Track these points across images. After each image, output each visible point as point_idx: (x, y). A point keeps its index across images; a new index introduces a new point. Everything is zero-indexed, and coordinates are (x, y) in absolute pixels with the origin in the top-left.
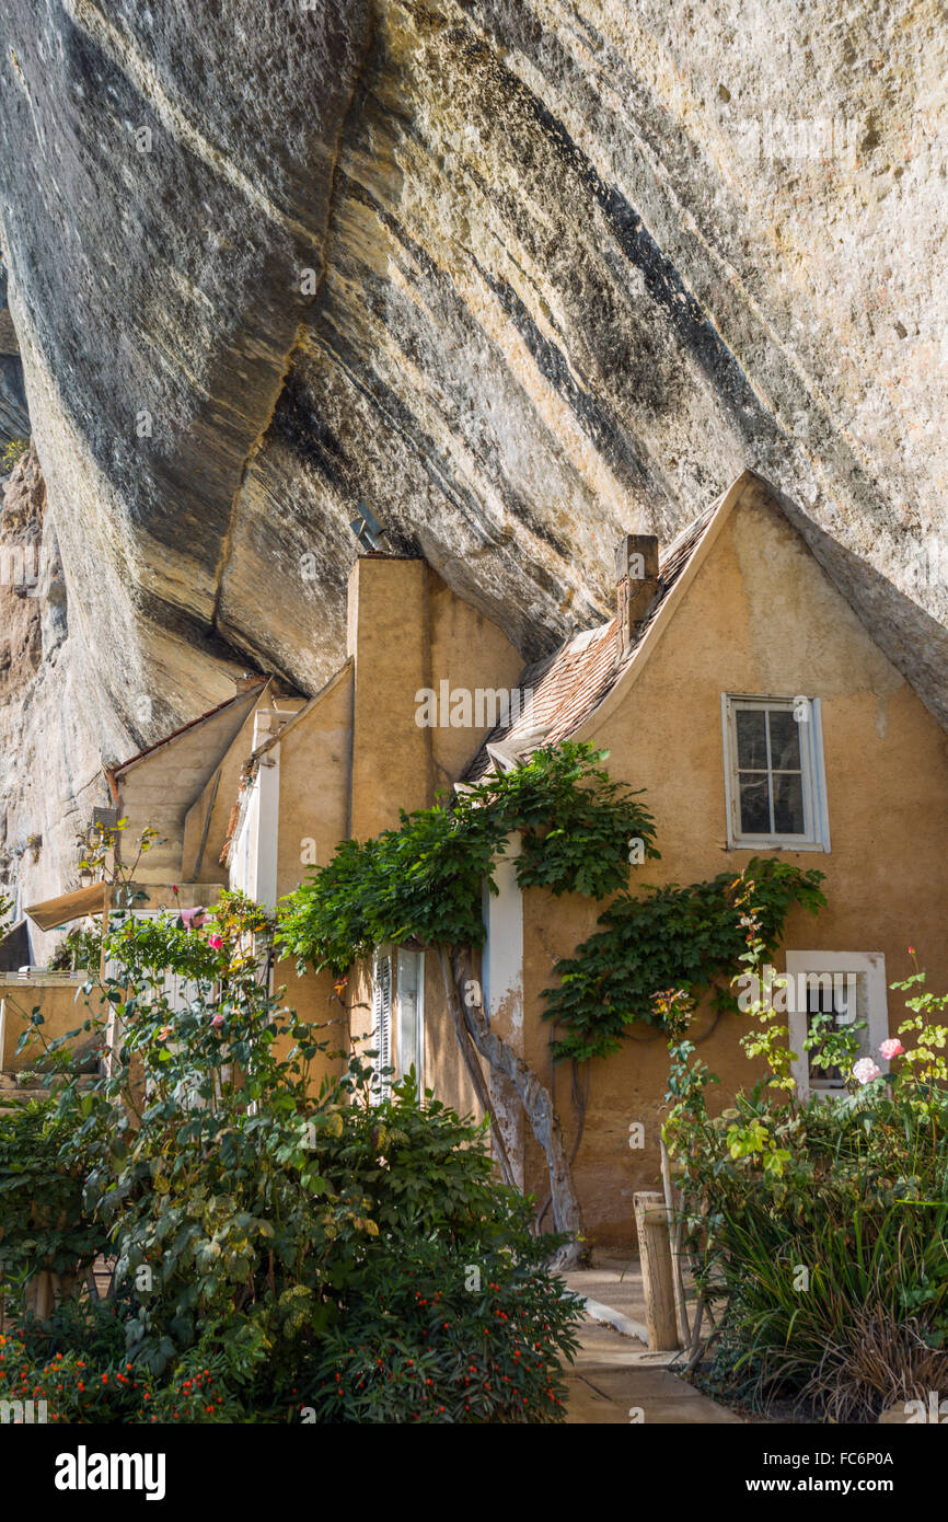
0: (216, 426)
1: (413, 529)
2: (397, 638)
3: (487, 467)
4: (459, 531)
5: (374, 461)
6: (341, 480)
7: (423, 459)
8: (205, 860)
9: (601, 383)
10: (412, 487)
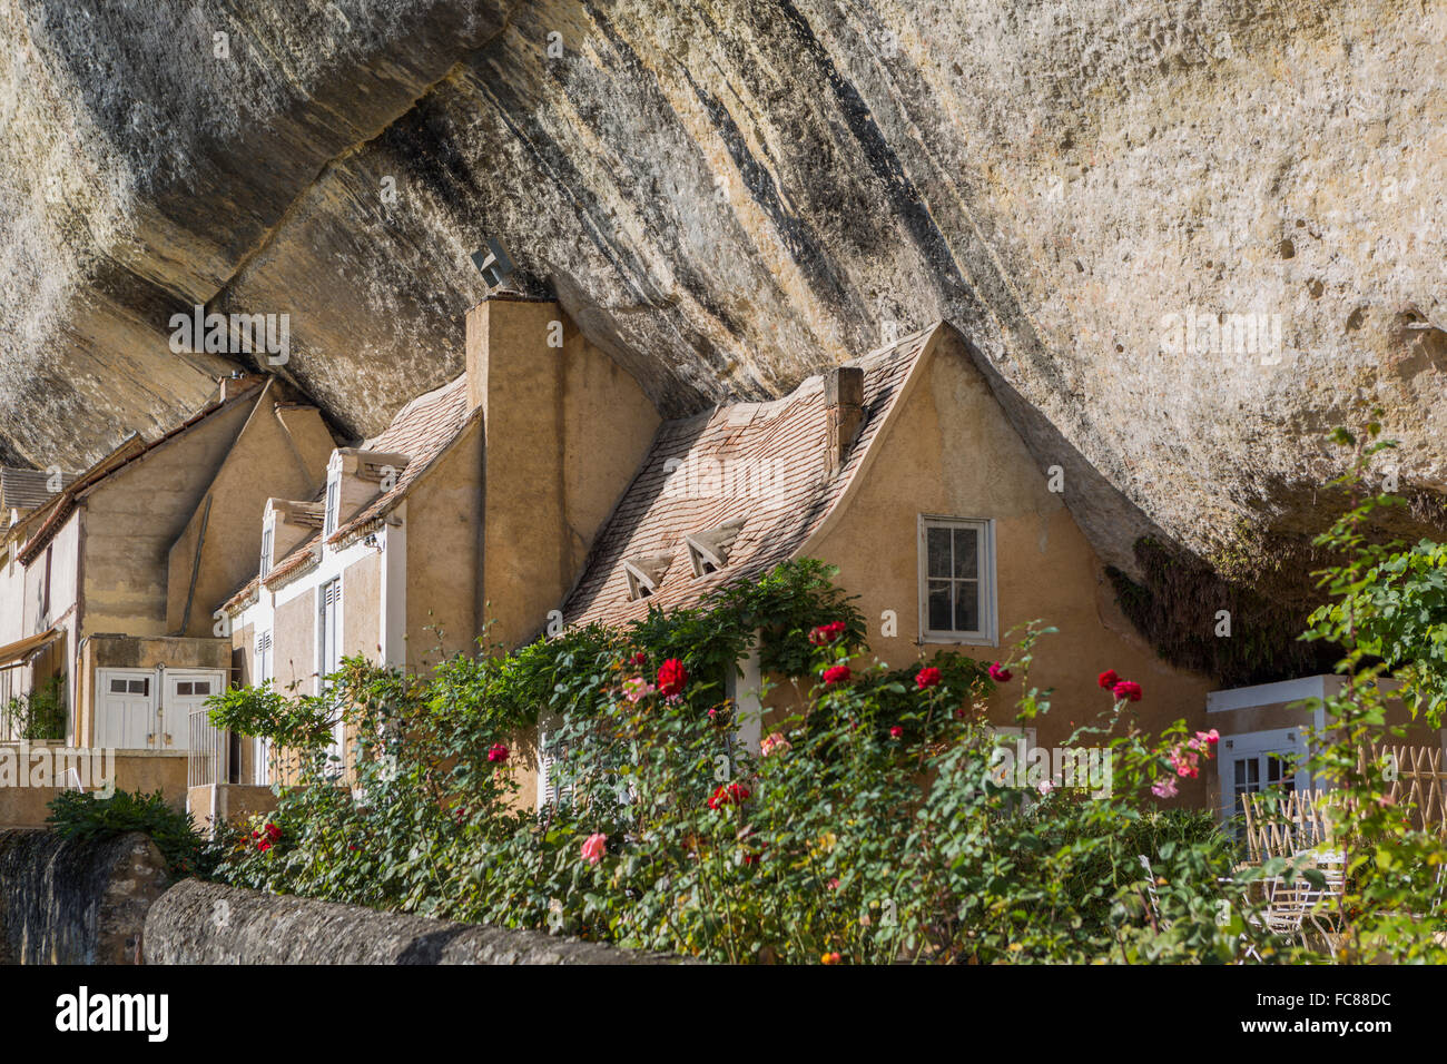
0: (307, 124)
1: (548, 270)
3: (661, 239)
4: (609, 285)
5: (514, 197)
6: (463, 206)
7: (578, 211)
8: (195, 608)
9: (811, 214)
10: (557, 232)
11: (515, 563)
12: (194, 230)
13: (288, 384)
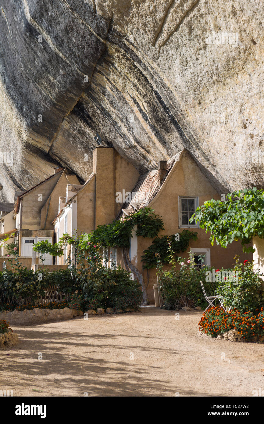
0: (57, 109)
1: (110, 140)
2: (107, 169)
3: (130, 131)
4: (123, 143)
5: (101, 123)
6: (91, 126)
7: (114, 126)
8: (47, 223)
9: (155, 124)
10: (111, 131)
11: (103, 210)
12: (41, 134)
13: (69, 170)
